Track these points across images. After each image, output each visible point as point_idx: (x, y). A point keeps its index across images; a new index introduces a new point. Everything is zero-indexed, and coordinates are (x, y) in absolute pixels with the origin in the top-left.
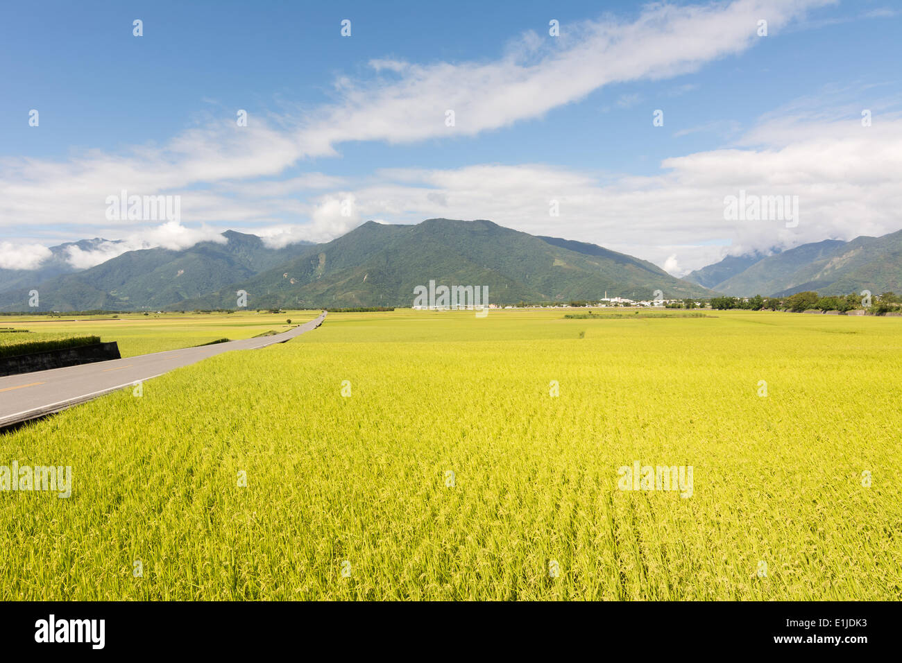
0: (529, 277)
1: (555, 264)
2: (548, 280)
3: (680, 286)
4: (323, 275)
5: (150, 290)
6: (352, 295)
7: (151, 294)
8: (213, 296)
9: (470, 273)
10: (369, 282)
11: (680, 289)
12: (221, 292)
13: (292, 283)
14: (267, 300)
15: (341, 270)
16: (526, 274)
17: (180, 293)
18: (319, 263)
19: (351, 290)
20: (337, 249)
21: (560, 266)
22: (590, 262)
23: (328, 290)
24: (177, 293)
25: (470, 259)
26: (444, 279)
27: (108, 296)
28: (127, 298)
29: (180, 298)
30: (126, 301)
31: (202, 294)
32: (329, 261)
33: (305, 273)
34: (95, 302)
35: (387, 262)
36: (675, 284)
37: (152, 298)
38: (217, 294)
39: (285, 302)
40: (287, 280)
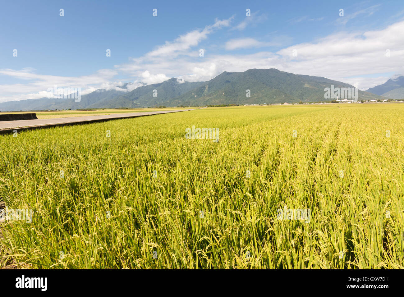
0: (293, 92)
1: (305, 86)
2: (302, 93)
3: (366, 95)
4: (207, 93)
5: (147, 101)
6: (218, 101)
7: (147, 102)
8: (167, 102)
9: (267, 91)
10: (225, 96)
11: (366, 96)
12: (170, 101)
13: (196, 97)
14: (186, 103)
15: (214, 91)
16: (291, 91)
17: (157, 101)
18: (205, 89)
19: (218, 99)
20: (212, 84)
21: (307, 87)
22: (321, 85)
23: (209, 99)
24: (155, 101)
25: (267, 85)
26: (256, 94)
27: (133, 103)
28: (139, 104)
29: (156, 103)
30: (139, 105)
31: (164, 101)
32: (209, 88)
33: (200, 93)
34: (128, 105)
35: (232, 87)
36: (363, 94)
37: (147, 104)
38: (168, 101)
39: (193, 104)
40: (194, 96)
